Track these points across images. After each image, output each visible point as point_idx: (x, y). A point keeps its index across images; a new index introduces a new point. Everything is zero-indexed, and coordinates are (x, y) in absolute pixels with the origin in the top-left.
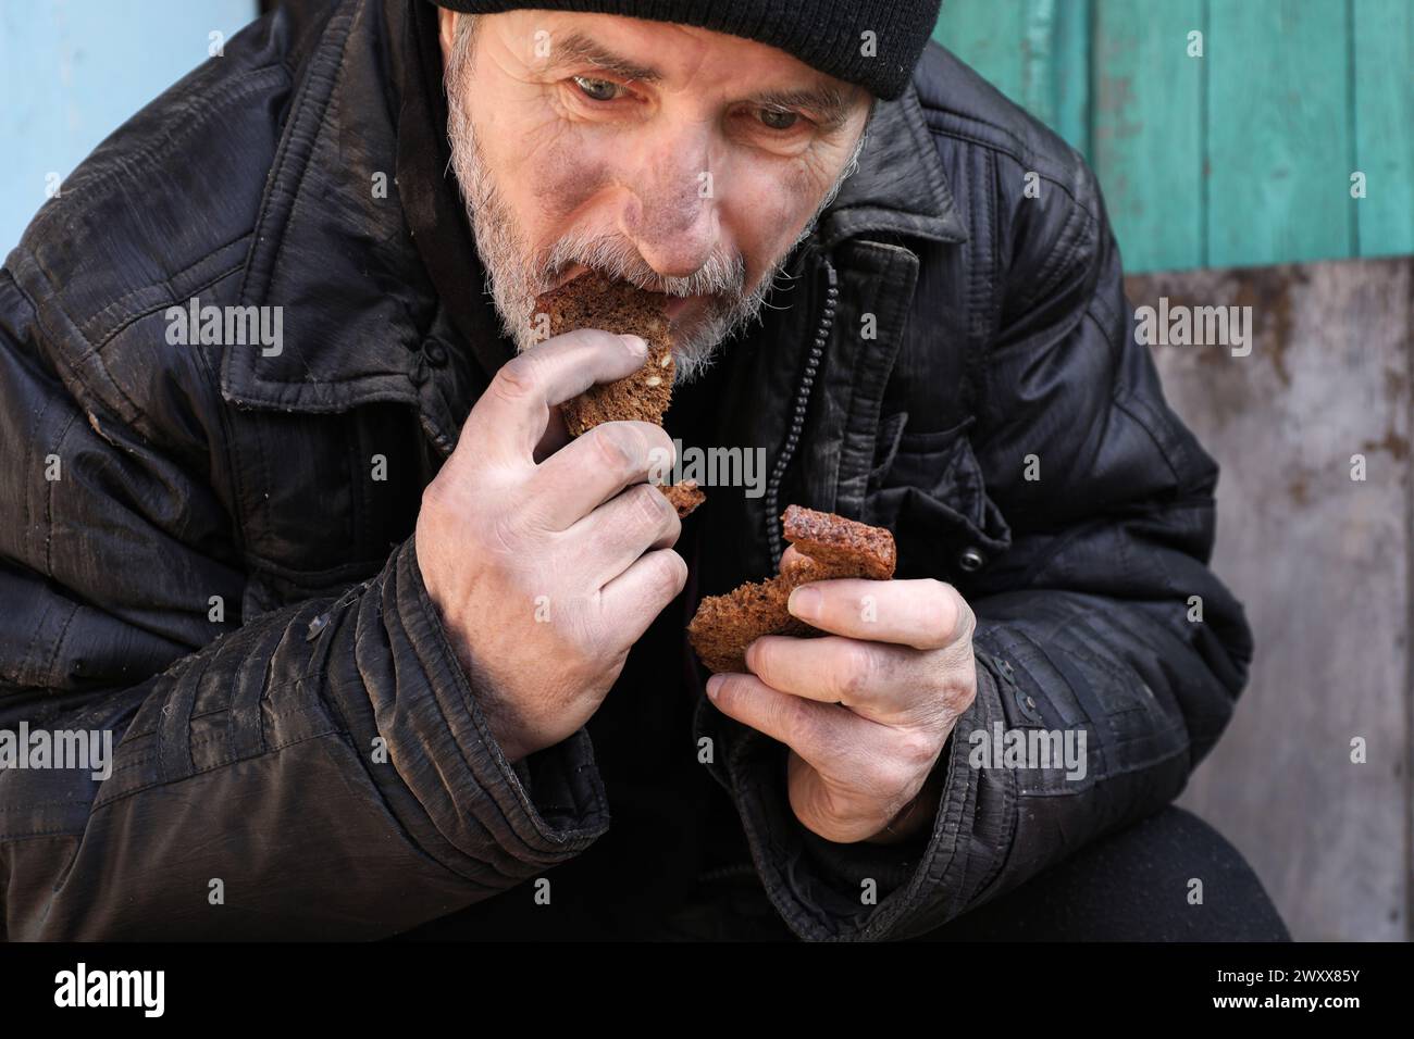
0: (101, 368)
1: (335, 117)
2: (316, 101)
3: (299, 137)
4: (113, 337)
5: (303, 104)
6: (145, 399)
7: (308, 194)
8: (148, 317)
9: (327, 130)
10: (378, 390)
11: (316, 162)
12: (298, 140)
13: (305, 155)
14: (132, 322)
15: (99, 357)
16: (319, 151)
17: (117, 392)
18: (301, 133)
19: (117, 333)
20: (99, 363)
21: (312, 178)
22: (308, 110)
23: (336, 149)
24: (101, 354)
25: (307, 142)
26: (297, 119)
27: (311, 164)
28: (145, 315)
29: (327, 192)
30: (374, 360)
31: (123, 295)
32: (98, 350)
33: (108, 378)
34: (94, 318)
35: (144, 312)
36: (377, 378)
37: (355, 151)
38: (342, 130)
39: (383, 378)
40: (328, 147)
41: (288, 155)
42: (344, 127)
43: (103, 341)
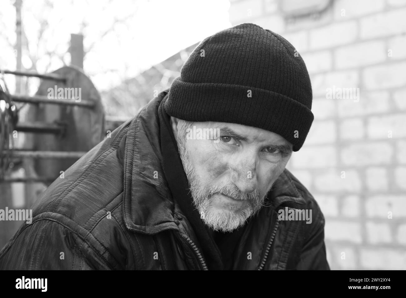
0: (93, 237)
1: (137, 154)
2: (131, 150)
3: (129, 159)
4: (95, 227)
5: (127, 151)
6: (109, 243)
7: (135, 174)
8: (103, 219)
9: (136, 157)
10: (168, 226)
11: (135, 166)
12: (129, 160)
13: (131, 164)
14: (99, 221)
15: (91, 234)
16: (135, 163)
17: (99, 243)
18: (129, 158)
19: (96, 225)
20: (92, 236)
21: (135, 170)
22: (129, 152)
23: (140, 162)
24: (92, 233)
25: (131, 161)
26: (127, 155)
27: (134, 166)
28: (102, 219)
29: (141, 173)
30: (165, 218)
31: (94, 214)
32: (90, 232)
33: (96, 240)
34: (87, 223)
35: (102, 218)
36: (167, 223)
37: (146, 161)
38: (140, 157)
39: (169, 223)
40: (137, 161)
41: (127, 164)
42: (141, 156)
43: (92, 229)
